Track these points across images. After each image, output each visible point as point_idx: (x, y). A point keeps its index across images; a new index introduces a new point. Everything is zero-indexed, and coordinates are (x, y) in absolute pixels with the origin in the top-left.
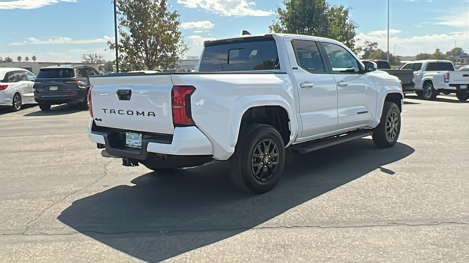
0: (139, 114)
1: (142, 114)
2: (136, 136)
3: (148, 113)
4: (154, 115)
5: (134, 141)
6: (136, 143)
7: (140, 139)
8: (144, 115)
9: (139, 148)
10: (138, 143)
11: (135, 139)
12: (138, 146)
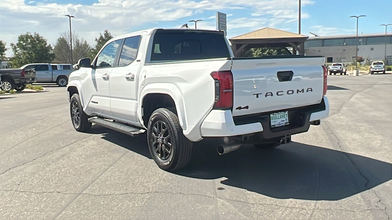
0: (299, 92)
1: (302, 92)
2: (281, 115)
3: (307, 89)
4: (312, 91)
5: (280, 120)
6: (282, 121)
7: (285, 117)
8: (303, 92)
9: (287, 124)
10: (284, 121)
11: (280, 117)
12: (286, 123)
